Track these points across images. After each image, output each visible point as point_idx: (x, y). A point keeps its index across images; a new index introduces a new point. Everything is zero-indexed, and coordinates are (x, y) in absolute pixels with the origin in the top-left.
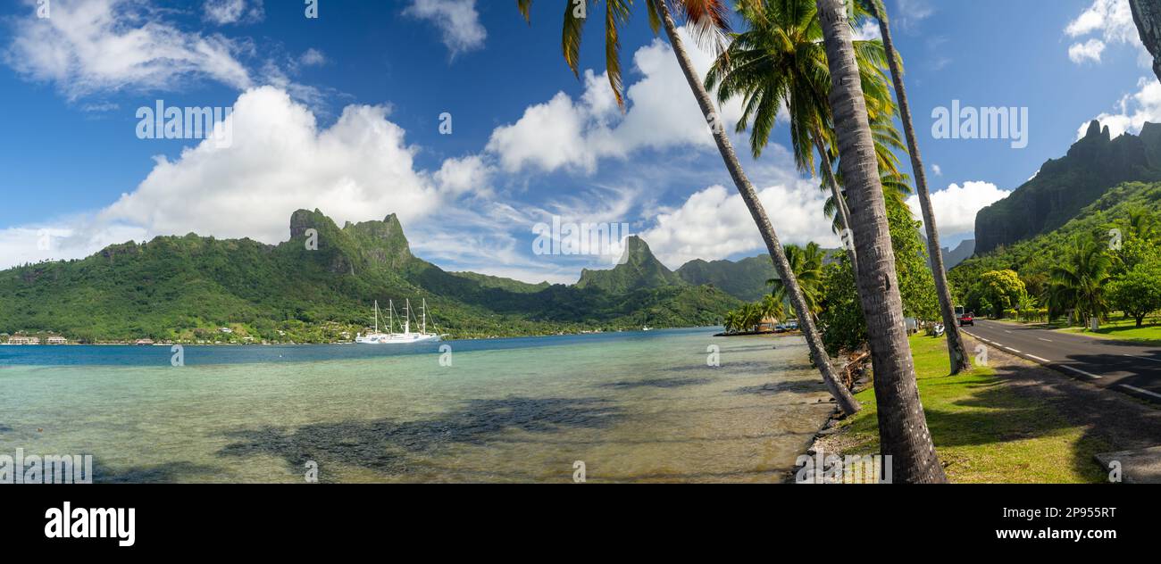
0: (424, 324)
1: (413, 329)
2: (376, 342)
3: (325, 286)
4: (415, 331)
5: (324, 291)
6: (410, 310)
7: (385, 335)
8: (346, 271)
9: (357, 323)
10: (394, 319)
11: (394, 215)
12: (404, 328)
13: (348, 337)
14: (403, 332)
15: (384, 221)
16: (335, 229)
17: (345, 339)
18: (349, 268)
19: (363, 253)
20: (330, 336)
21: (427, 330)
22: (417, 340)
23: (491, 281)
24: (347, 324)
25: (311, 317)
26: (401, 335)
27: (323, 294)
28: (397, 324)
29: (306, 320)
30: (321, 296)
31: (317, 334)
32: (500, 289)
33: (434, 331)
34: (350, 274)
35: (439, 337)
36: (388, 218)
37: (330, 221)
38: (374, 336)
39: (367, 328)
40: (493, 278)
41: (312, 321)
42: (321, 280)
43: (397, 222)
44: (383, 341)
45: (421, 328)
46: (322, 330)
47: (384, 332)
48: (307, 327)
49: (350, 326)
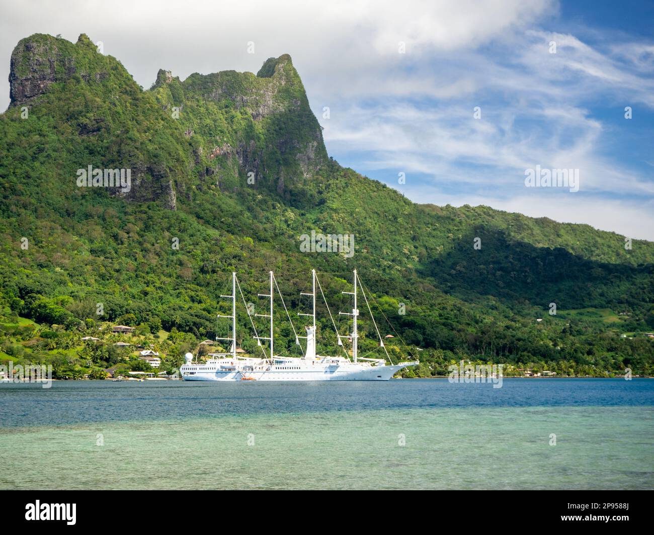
0: (355, 335)
1: (326, 348)
2: (229, 378)
3: (98, 232)
4: (334, 353)
5: (96, 245)
6: (319, 297)
7: (255, 361)
8: (156, 196)
9: (180, 327)
10: (279, 320)
11: (287, 58)
12: (304, 343)
13: (155, 364)
14: (301, 353)
15: (261, 74)
16: (130, 89)
17: (148, 368)
18: (165, 190)
19: (201, 151)
20: (109, 360)
21: (362, 350)
22: (335, 374)
23: (537, 230)
24: (153, 329)
25: (59, 311)
26: (295, 361)
27: (92, 251)
28: (286, 333)
29: (44, 318)
30: (86, 255)
31: (72, 354)
32: (561, 254)
33: (380, 353)
34: (166, 205)
35: (393, 368)
36: (269, 69)
37: (116, 68)
38: (226, 362)
39: (206, 342)
40: (543, 222)
41: (60, 320)
42: (88, 216)
43: (292, 77)
44: (248, 375)
45: (348, 346)
46: (88, 344)
47: (251, 351)
48: (45, 336)
49: (163, 335)
